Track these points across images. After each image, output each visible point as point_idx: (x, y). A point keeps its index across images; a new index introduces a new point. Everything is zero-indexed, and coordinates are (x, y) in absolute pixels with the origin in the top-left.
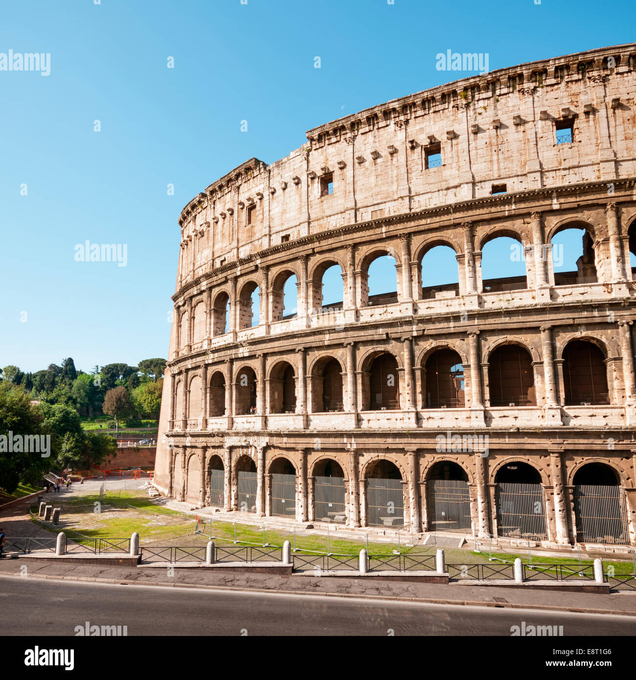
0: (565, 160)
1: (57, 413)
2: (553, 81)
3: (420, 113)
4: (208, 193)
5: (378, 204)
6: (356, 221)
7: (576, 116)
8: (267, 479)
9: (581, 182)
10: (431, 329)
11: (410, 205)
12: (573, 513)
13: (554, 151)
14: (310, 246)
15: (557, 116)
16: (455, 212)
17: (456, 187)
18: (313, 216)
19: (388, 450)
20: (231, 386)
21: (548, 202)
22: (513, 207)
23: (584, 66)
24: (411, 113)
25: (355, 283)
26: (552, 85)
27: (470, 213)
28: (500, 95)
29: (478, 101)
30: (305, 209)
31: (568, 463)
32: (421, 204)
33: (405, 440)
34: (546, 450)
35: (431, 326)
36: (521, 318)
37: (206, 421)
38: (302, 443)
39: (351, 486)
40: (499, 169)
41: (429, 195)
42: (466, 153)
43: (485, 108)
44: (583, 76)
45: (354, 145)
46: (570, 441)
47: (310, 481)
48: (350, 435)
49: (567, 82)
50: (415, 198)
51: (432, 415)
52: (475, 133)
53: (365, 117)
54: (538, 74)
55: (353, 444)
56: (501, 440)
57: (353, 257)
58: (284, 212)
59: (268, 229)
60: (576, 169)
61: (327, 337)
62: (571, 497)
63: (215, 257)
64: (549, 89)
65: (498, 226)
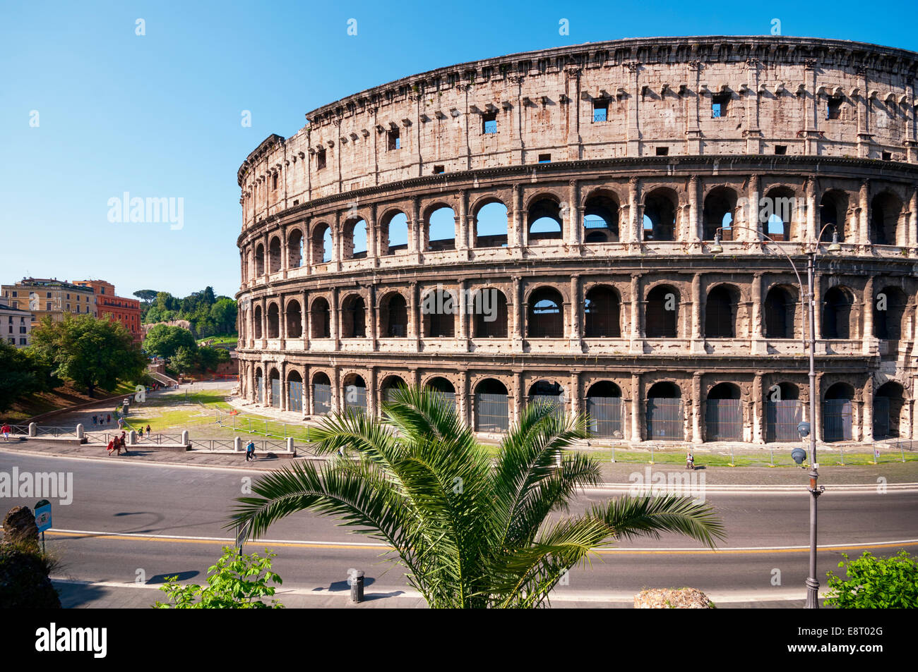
0: (487, 147)
1: (171, 331)
2: (482, 80)
3: (385, 102)
4: (249, 162)
5: (355, 178)
6: (341, 191)
7: (497, 111)
8: (286, 385)
9: (497, 166)
10: (386, 278)
11: (377, 180)
12: (473, 412)
13: (479, 140)
14: (310, 210)
15: (483, 111)
16: (406, 187)
17: (409, 166)
18: (313, 186)
19: (357, 367)
20: (265, 317)
21: (471, 182)
22: (446, 185)
23: (505, 68)
24: (379, 102)
25: (339, 241)
26: (482, 83)
27: (416, 188)
28: (443, 90)
29: (427, 94)
30: (307, 180)
31: (472, 378)
32: (385, 179)
33: (367, 360)
34: (456, 370)
35: (385, 277)
36: (445, 273)
37: (253, 342)
38: (305, 360)
39: (334, 390)
40: (439, 153)
41: (390, 172)
42: (417, 139)
43: (432, 101)
44: (505, 77)
45: (340, 127)
46: (472, 363)
47: (310, 387)
48: (333, 356)
49: (493, 81)
50: (381, 174)
51: (386, 342)
52: (424, 122)
53: (345, 104)
54: (470, 73)
55: (334, 362)
56: (428, 362)
57: (338, 221)
58: (294, 181)
59: (284, 195)
60: (495, 156)
61: (319, 282)
62: (472, 402)
63: (257, 214)
64: (479, 86)
65: (437, 200)
